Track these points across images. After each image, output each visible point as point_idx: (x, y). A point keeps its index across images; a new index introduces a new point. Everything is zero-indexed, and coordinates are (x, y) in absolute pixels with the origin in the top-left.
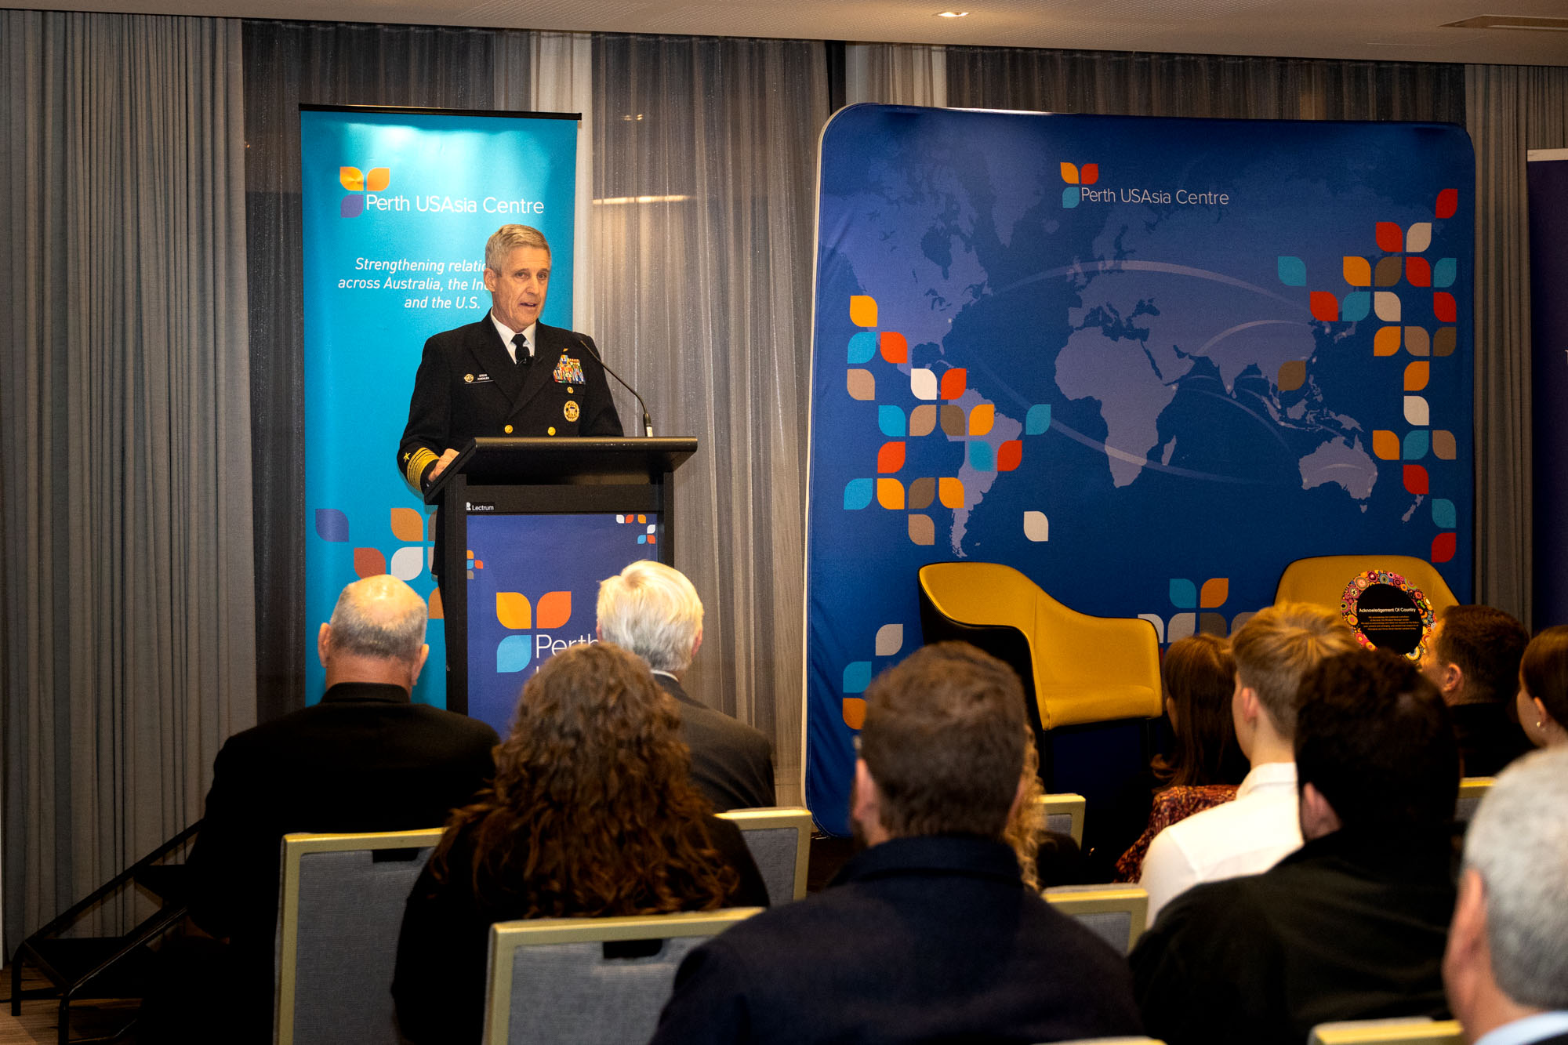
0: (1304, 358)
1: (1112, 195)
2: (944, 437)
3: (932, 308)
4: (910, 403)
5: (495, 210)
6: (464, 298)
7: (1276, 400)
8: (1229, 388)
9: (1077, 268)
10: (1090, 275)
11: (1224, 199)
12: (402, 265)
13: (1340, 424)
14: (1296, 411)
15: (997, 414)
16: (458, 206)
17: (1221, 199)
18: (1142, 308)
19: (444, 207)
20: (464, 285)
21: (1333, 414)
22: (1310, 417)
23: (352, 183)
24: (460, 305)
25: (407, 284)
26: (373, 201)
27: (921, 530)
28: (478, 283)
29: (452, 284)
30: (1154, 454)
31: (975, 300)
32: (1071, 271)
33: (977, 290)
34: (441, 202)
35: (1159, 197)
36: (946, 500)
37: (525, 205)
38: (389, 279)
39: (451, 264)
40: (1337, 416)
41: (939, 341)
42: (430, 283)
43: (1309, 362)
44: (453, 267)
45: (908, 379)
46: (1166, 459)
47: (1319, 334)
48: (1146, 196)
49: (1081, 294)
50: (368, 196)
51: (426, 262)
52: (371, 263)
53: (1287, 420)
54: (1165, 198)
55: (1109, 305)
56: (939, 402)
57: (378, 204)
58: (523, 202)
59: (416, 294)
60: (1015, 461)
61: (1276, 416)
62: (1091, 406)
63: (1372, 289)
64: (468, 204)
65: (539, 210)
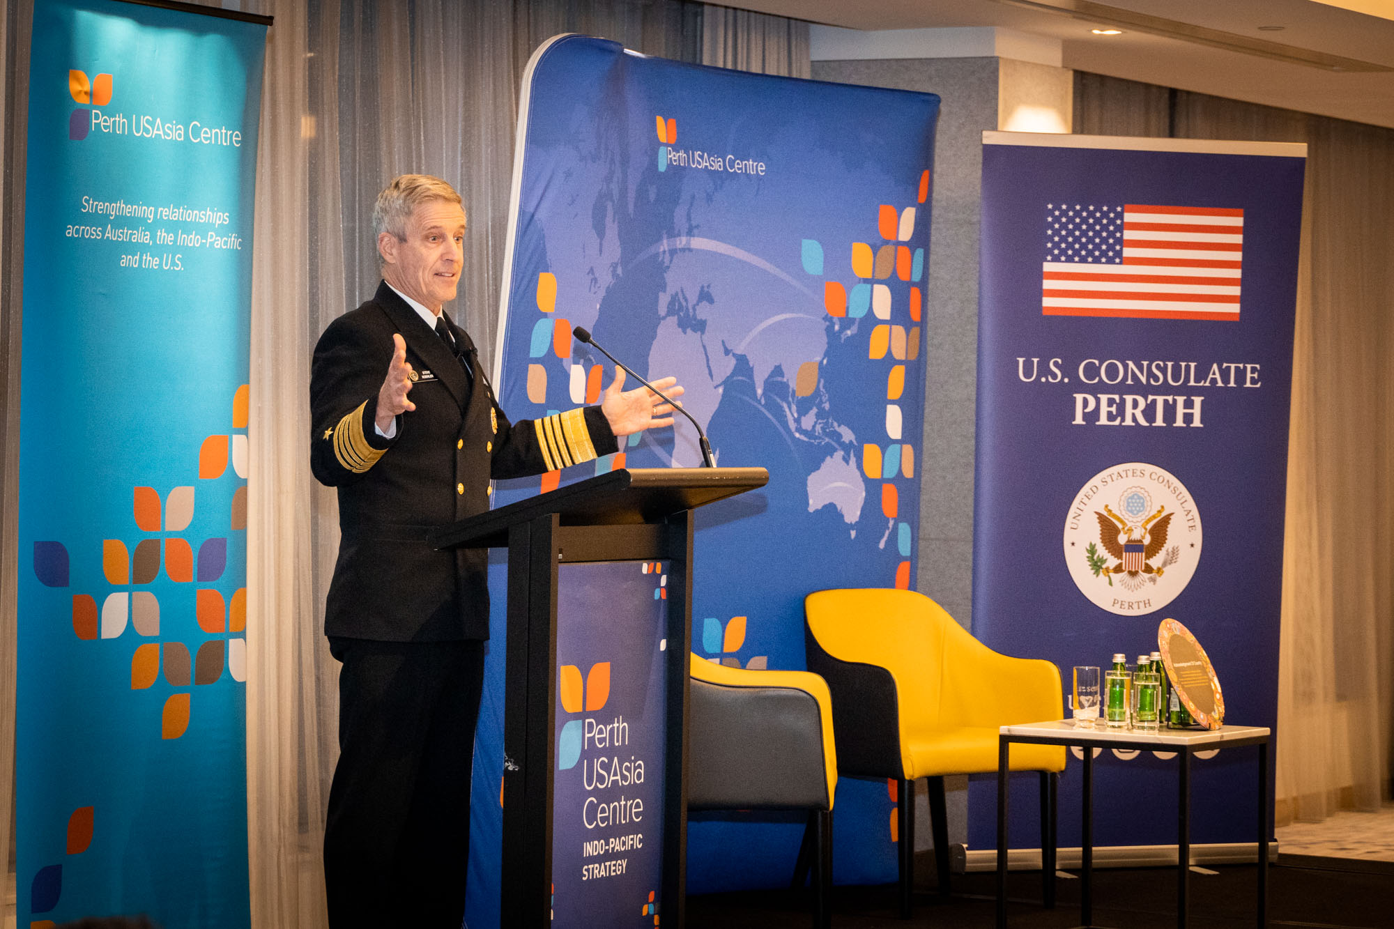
0: (818, 359)
3: (590, 287)
5: (199, 139)
6: (170, 255)
7: (794, 408)
8: (760, 391)
9: (665, 244)
10: (673, 253)
12: (120, 207)
13: (840, 436)
14: (808, 421)
16: (169, 132)
18: (703, 295)
19: (155, 132)
20: (169, 239)
21: (835, 424)
22: (818, 427)
23: (80, 92)
24: (166, 265)
25: (123, 234)
26: (99, 120)
28: (183, 236)
29: (160, 236)
31: (613, 282)
32: (661, 249)
33: (614, 270)
34: (152, 124)
37: (226, 134)
38: (110, 226)
39: (160, 209)
40: (839, 426)
42: (141, 233)
43: (821, 362)
44: (162, 212)
45: (568, 377)
47: (829, 330)
49: (666, 276)
50: (94, 111)
51: (138, 205)
52: (95, 203)
53: (799, 430)
55: (682, 291)
57: (102, 124)
58: (224, 131)
59: (130, 248)
61: (792, 425)
63: (871, 282)
64: (176, 130)
65: (237, 142)
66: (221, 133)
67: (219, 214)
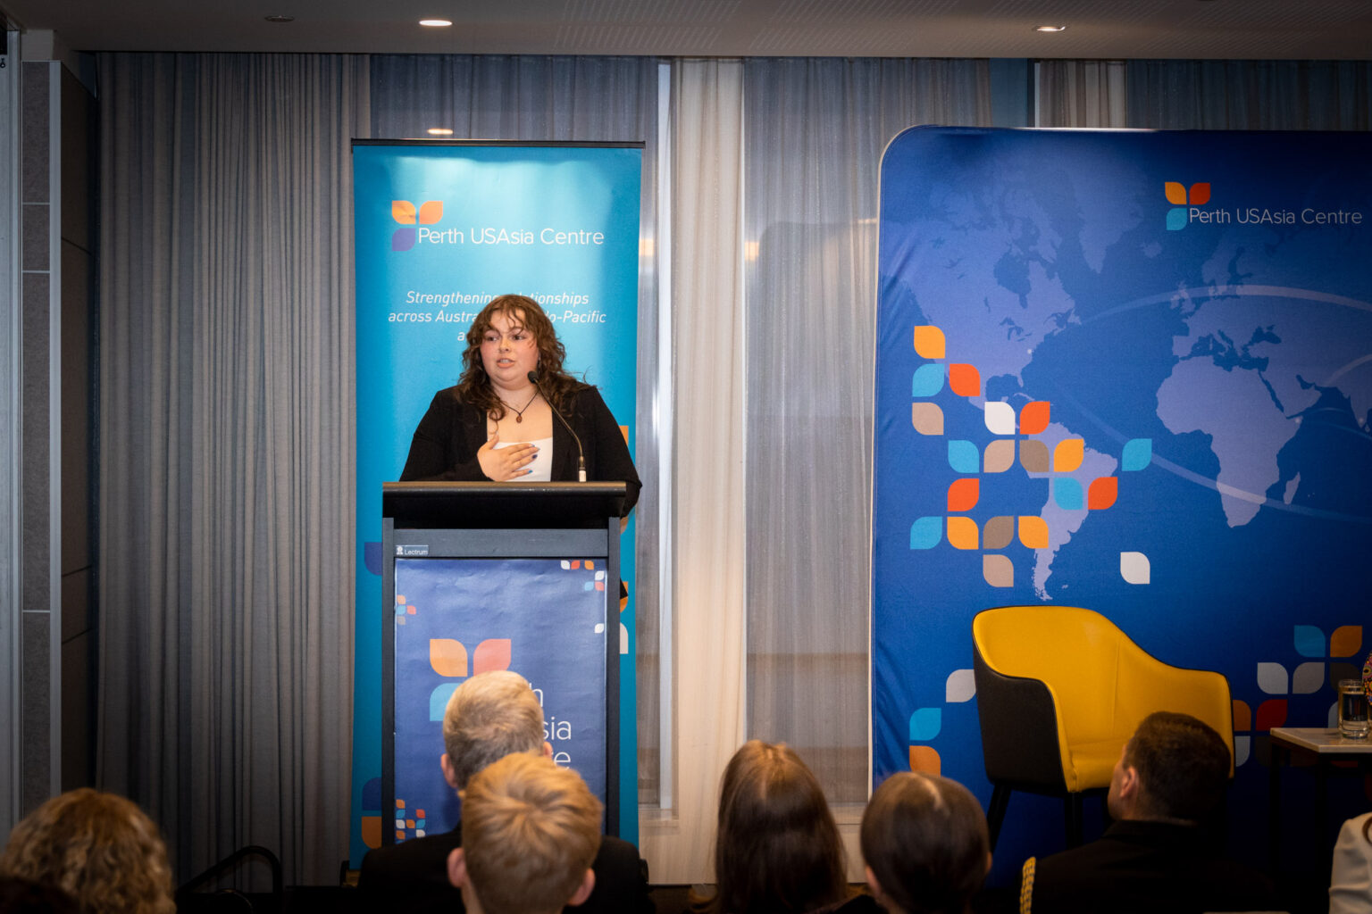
1: (1226, 216)
2: (1023, 472)
3: (1009, 338)
4: (984, 438)
5: (553, 242)
8: (1361, 421)
9: (1184, 293)
10: (1198, 302)
11: (1357, 218)
12: (455, 298)
15: (1087, 449)
16: (516, 238)
17: (1353, 218)
18: (1259, 336)
19: (499, 239)
23: (404, 216)
25: (460, 317)
26: (425, 235)
27: (999, 572)
30: (1275, 492)
31: (1060, 330)
32: (1176, 297)
33: (1061, 319)
34: (496, 234)
35: (1281, 217)
36: (1026, 540)
37: (585, 236)
38: (442, 312)
41: (1016, 372)
45: (981, 413)
46: (1288, 497)
48: (1267, 216)
49: (1188, 321)
50: (420, 229)
51: (480, 295)
52: (423, 296)
54: (1288, 218)
55: (1222, 334)
56: (1018, 437)
57: (431, 238)
58: (582, 233)
60: (1110, 498)
62: (1200, 441)
64: (524, 237)
65: (598, 241)
66: (579, 236)
67: (576, 297)
